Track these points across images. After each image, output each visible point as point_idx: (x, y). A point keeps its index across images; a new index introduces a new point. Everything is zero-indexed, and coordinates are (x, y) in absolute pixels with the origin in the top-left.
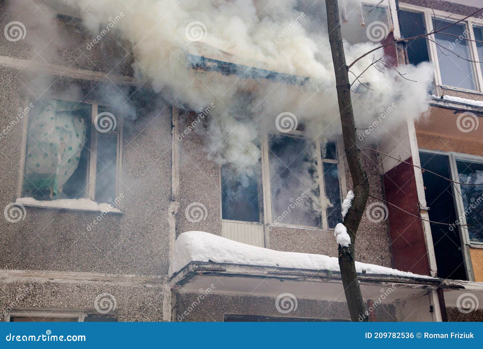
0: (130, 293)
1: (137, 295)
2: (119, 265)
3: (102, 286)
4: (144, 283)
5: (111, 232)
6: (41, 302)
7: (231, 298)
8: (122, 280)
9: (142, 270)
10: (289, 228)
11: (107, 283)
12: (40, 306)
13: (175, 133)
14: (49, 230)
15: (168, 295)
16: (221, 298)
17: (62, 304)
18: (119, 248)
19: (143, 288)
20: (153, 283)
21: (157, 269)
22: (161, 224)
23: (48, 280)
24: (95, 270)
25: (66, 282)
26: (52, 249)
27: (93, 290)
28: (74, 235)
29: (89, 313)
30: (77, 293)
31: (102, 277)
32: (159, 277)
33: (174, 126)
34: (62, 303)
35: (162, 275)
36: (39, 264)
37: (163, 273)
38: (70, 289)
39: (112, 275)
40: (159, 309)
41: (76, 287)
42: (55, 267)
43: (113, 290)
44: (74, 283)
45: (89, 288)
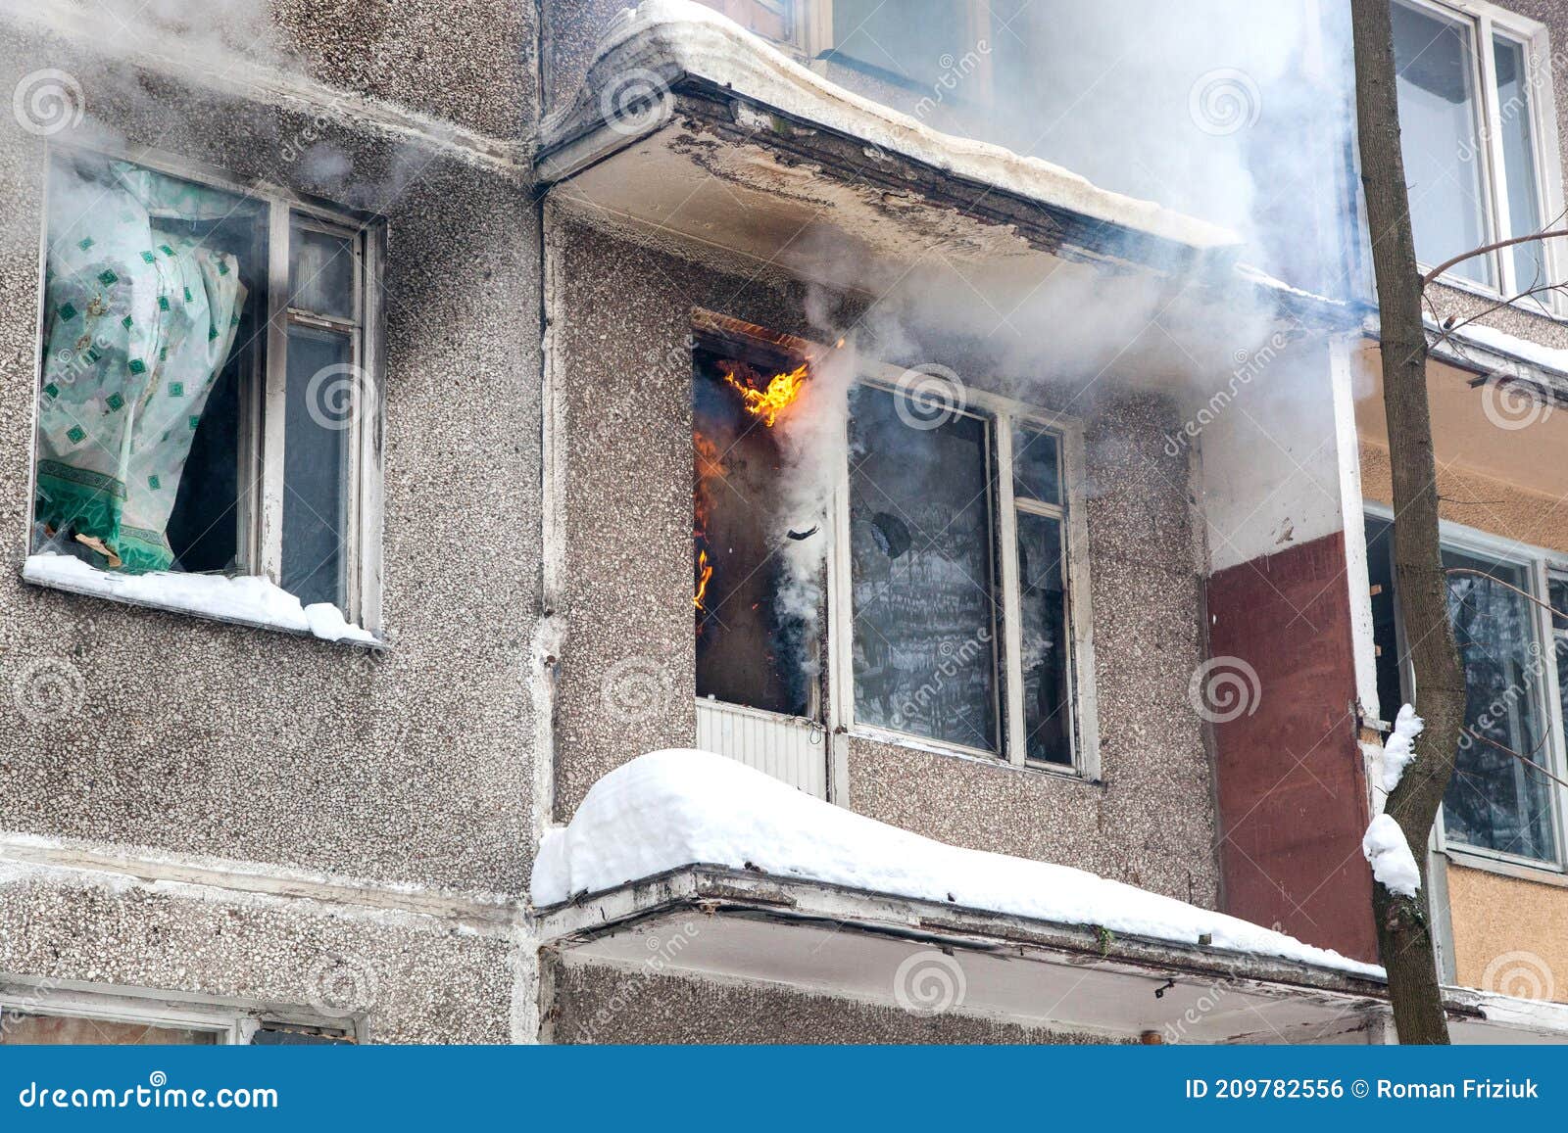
0: (404, 951)
1: (426, 962)
2: (369, 843)
3: (314, 920)
4: (450, 918)
5: (343, 715)
6: (113, 963)
7: (726, 993)
8: (380, 902)
9: (444, 868)
10: (911, 750)
11: (330, 909)
12: (111, 980)
13: (555, 352)
14: (135, 688)
15: (527, 969)
16: (694, 990)
17: (184, 977)
18: (370, 779)
19: (446, 937)
20: (479, 919)
21: (493, 870)
22: (508, 700)
23: (137, 883)
24: (291, 858)
25: (192, 892)
26: (147, 763)
27: (284, 933)
28: (219, 717)
29: (264, 1018)
30: (234, 940)
31: (315, 884)
32: (501, 899)
33: (550, 324)
34: (182, 972)
35: (509, 893)
36: (104, 819)
37: (514, 885)
38: (211, 924)
39: (345, 879)
40: (499, 1018)
41: (228, 918)
42: (159, 835)
43: (349, 936)
44: (222, 898)
45: (272, 922)
